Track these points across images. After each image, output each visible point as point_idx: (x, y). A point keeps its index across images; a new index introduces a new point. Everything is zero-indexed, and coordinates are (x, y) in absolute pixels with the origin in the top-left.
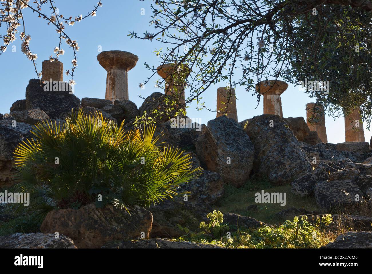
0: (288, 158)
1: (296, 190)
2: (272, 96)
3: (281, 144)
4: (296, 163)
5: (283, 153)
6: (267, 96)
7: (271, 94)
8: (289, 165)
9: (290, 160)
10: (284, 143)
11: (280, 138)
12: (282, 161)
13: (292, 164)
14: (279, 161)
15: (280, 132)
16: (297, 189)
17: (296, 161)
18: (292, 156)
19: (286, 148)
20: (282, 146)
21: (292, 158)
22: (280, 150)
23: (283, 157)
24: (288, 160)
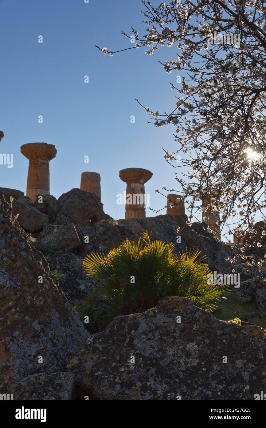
0: (221, 265)
1: (238, 295)
2: (137, 184)
3: (214, 252)
4: (228, 269)
5: (216, 260)
6: (132, 184)
7: (135, 183)
8: (222, 271)
9: (223, 267)
10: (216, 251)
11: (211, 246)
12: (215, 267)
13: (224, 270)
14: (212, 267)
15: (211, 240)
16: (240, 295)
17: (227, 268)
18: (224, 263)
19: (218, 255)
20: (214, 253)
21: (224, 265)
22: (213, 257)
23: (217, 263)
24: (221, 266)
